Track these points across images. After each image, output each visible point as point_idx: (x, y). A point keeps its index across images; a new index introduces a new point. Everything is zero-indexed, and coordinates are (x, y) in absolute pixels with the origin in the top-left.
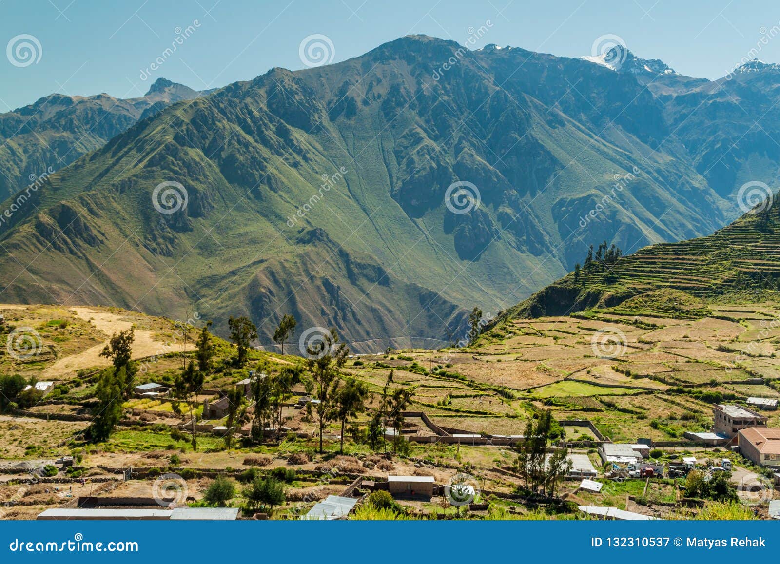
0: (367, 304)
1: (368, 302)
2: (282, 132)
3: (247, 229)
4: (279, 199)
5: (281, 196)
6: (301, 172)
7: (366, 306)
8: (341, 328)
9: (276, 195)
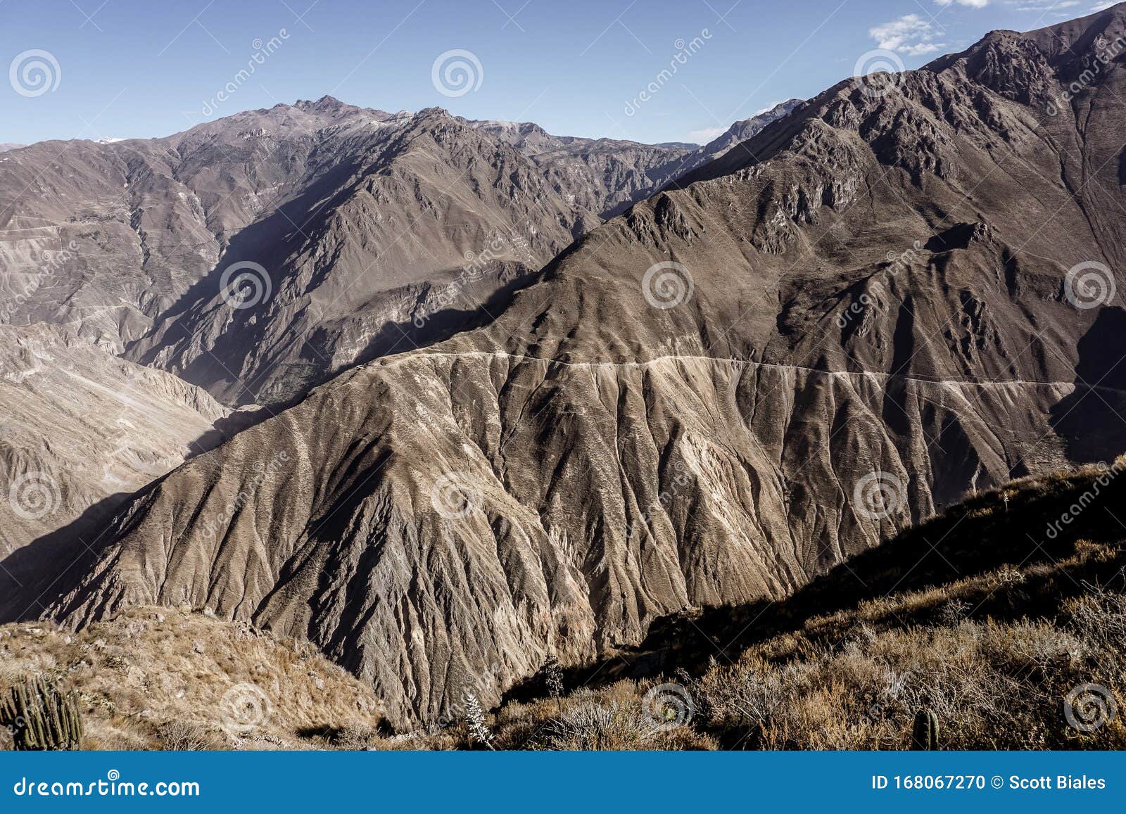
0: (1026, 330)
1: (1029, 329)
2: (982, 107)
3: (887, 225)
4: (946, 188)
5: (949, 185)
6: (994, 155)
7: (1023, 333)
8: (969, 357)
9: (943, 183)
